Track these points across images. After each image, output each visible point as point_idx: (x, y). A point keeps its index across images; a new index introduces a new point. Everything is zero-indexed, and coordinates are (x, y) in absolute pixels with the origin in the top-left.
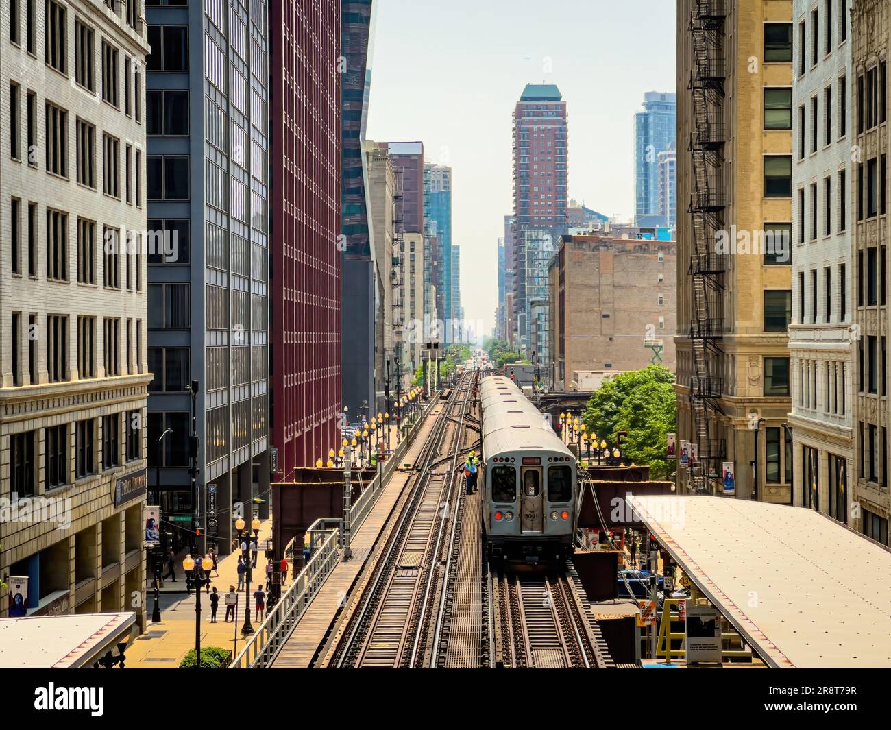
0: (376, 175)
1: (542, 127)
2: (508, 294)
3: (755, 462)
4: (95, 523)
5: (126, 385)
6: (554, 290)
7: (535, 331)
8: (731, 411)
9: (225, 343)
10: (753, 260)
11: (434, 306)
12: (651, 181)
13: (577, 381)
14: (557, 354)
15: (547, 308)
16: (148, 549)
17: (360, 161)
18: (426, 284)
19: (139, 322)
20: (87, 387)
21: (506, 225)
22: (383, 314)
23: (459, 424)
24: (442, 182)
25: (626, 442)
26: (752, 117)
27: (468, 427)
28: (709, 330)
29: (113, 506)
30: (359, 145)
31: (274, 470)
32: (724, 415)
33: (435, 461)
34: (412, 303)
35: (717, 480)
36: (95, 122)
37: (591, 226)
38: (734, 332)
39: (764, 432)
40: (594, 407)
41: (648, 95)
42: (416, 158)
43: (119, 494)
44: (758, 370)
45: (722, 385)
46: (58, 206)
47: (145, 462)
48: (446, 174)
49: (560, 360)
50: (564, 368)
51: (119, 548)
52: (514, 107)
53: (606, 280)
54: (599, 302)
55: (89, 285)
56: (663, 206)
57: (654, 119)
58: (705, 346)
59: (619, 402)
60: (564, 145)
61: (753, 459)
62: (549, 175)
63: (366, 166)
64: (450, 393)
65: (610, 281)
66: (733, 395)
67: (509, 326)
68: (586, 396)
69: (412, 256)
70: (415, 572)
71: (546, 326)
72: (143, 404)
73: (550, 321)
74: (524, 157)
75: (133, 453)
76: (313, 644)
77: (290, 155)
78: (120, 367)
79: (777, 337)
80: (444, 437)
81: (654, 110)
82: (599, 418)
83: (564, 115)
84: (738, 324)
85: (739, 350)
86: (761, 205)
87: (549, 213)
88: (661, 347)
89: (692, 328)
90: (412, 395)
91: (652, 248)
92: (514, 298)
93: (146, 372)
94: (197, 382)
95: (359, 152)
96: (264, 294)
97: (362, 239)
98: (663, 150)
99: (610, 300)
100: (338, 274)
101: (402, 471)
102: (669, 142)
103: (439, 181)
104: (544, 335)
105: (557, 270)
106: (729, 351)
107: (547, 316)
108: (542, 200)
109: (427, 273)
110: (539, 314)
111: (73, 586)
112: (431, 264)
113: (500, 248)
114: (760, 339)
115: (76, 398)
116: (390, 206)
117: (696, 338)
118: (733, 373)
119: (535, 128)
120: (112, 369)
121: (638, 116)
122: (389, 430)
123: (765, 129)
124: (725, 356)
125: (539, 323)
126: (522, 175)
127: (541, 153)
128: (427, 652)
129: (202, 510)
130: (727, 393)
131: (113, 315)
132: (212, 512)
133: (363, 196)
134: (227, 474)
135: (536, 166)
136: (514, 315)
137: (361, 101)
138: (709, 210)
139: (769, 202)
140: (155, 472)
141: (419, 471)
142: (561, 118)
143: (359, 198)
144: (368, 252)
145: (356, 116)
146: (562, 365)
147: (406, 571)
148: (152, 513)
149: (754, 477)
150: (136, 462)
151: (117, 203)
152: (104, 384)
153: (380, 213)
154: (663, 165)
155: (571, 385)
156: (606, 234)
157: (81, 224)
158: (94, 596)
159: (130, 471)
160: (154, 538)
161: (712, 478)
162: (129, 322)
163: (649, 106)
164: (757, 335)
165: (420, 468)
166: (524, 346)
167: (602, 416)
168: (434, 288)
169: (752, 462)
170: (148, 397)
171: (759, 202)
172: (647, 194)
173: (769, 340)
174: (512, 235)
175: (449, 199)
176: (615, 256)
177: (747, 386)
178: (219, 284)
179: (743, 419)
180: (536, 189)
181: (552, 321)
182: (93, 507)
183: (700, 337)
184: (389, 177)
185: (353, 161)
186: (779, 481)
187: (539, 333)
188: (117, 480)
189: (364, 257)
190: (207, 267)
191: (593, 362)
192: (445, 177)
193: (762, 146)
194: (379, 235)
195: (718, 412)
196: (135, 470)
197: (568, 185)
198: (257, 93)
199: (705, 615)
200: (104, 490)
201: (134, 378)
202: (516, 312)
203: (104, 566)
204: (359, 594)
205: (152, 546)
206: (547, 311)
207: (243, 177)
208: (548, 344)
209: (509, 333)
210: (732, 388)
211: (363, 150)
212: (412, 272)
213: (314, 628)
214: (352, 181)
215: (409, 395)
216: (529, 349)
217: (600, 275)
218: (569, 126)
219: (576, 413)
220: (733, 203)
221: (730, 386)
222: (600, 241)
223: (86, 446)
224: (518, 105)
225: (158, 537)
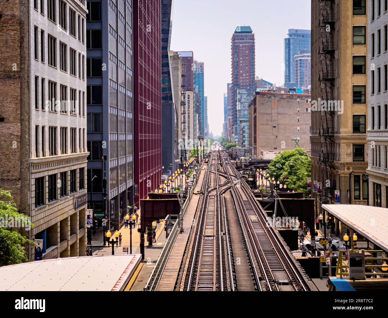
0: (174, 66)
1: (244, 45)
2: (229, 117)
3: (350, 190)
4: (67, 216)
5: (79, 157)
6: (251, 116)
7: (242, 133)
8: (338, 168)
9: (116, 139)
10: (348, 102)
11: (198, 123)
12: (291, 68)
13: (263, 155)
14: (253, 143)
15: (248, 123)
16: (88, 228)
17: (168, 60)
18: (195, 113)
19: (84, 129)
20: (64, 158)
21: (228, 88)
22: (178, 126)
23: (216, 174)
24: (200, 69)
25: (287, 182)
26: (347, 39)
27: (220, 175)
28: (328, 133)
29: (74, 209)
30: (167, 53)
31: (136, 194)
32: (335, 170)
33: (209, 190)
34: (189, 121)
35: (331, 198)
36: (67, 43)
37: (268, 88)
38: (339, 133)
39: (353, 177)
40: (272, 166)
41: (290, 30)
42: (190, 58)
43: (76, 204)
44: (350, 150)
45: (334, 156)
46: (53, 79)
47: (86, 190)
48: (202, 65)
49: (254, 146)
50: (256, 149)
51: (77, 227)
52: (232, 36)
53: (274, 111)
54: (271, 121)
55: (65, 113)
56: (297, 79)
57: (293, 41)
58: (326, 140)
59: (283, 164)
60: (254, 52)
61: (348, 189)
62: (247, 65)
63: (170, 62)
64: (208, 160)
65: (276, 111)
66: (339, 161)
67: (229, 131)
68: (269, 162)
69: (189, 101)
70: (212, 238)
71: (247, 131)
72: (85, 166)
73: (249, 129)
74: (236, 58)
75: (82, 187)
76: (176, 269)
77: (141, 57)
78: (77, 149)
79: (359, 136)
80: (210, 179)
81: (293, 37)
82: (274, 171)
83: (253, 39)
84: (342, 130)
85: (342, 141)
86: (352, 77)
87: (247, 82)
88: (299, 140)
89: (320, 132)
90: (190, 161)
91: (294, 97)
92: (232, 119)
93: (86, 152)
94: (106, 156)
95: (167, 55)
96: (131, 118)
97: (169, 93)
98: (296, 54)
99: (276, 120)
100: (160, 109)
101: (196, 194)
102: (299, 51)
103: (199, 69)
104: (246, 135)
105: (253, 107)
106: (337, 141)
107: (248, 127)
108: (244, 77)
109: (195, 108)
110: (244, 126)
111: (59, 244)
112: (196, 104)
113: (225, 98)
114: (351, 137)
115: (60, 163)
116: (180, 79)
117: (322, 136)
118: (339, 151)
119: (241, 45)
120: (74, 150)
121: (286, 39)
122: (182, 177)
123: (353, 44)
124: (335, 144)
125: (244, 130)
126: (235, 66)
127: (244, 56)
128: (227, 273)
129: (108, 211)
130: (336, 160)
131: (74, 127)
132: (112, 212)
133: (169, 75)
134: (118, 195)
135: (241, 62)
136: (232, 126)
137: (168, 33)
138: (328, 80)
139: (355, 76)
140: (90, 195)
141: (203, 194)
142: (252, 41)
143: (167, 76)
144: (171, 99)
145: (166, 40)
146: (255, 148)
147: (208, 237)
148: (90, 213)
149: (349, 197)
150: (83, 190)
151: (75, 78)
152: (71, 157)
153: (176, 82)
154: (297, 61)
155: (260, 157)
156: (274, 91)
157: (62, 87)
158: (67, 248)
159: (80, 194)
160: (91, 223)
161: (329, 197)
162: (80, 129)
163: (290, 35)
164: (350, 135)
165: (203, 193)
166: (237, 140)
167: (276, 170)
168: (197, 115)
169: (348, 190)
170: (87, 162)
171: (350, 76)
172: (289, 73)
173: (355, 137)
174: (231, 91)
175: (203, 76)
176: (278, 100)
177: (346, 157)
178: (114, 113)
179: (344, 171)
180: (241, 72)
181: (250, 129)
182: (66, 209)
183: (324, 136)
184: (180, 67)
185: (165, 60)
186: (360, 199)
187: (244, 134)
188: (76, 198)
189: (170, 102)
190: (110, 106)
191: (269, 147)
192: (201, 66)
193: (352, 52)
194: (176, 92)
195: (332, 169)
196: (83, 193)
197: (255, 70)
198: (128, 30)
199: (358, 257)
200: (71, 202)
201: (82, 154)
202: (233, 125)
203: (71, 235)
204: (191, 247)
205: (89, 226)
206: (248, 125)
207: (123, 67)
208: (248, 139)
209: (229, 135)
210: (339, 158)
211: (169, 55)
212: (189, 108)
213: (175, 262)
214: (165, 68)
215: (189, 161)
216: (239, 141)
217: (272, 109)
218: (255, 44)
219: (263, 169)
220: (339, 77)
221: (338, 157)
222: (272, 94)
223: (64, 183)
224: (234, 35)
225: (92, 223)
